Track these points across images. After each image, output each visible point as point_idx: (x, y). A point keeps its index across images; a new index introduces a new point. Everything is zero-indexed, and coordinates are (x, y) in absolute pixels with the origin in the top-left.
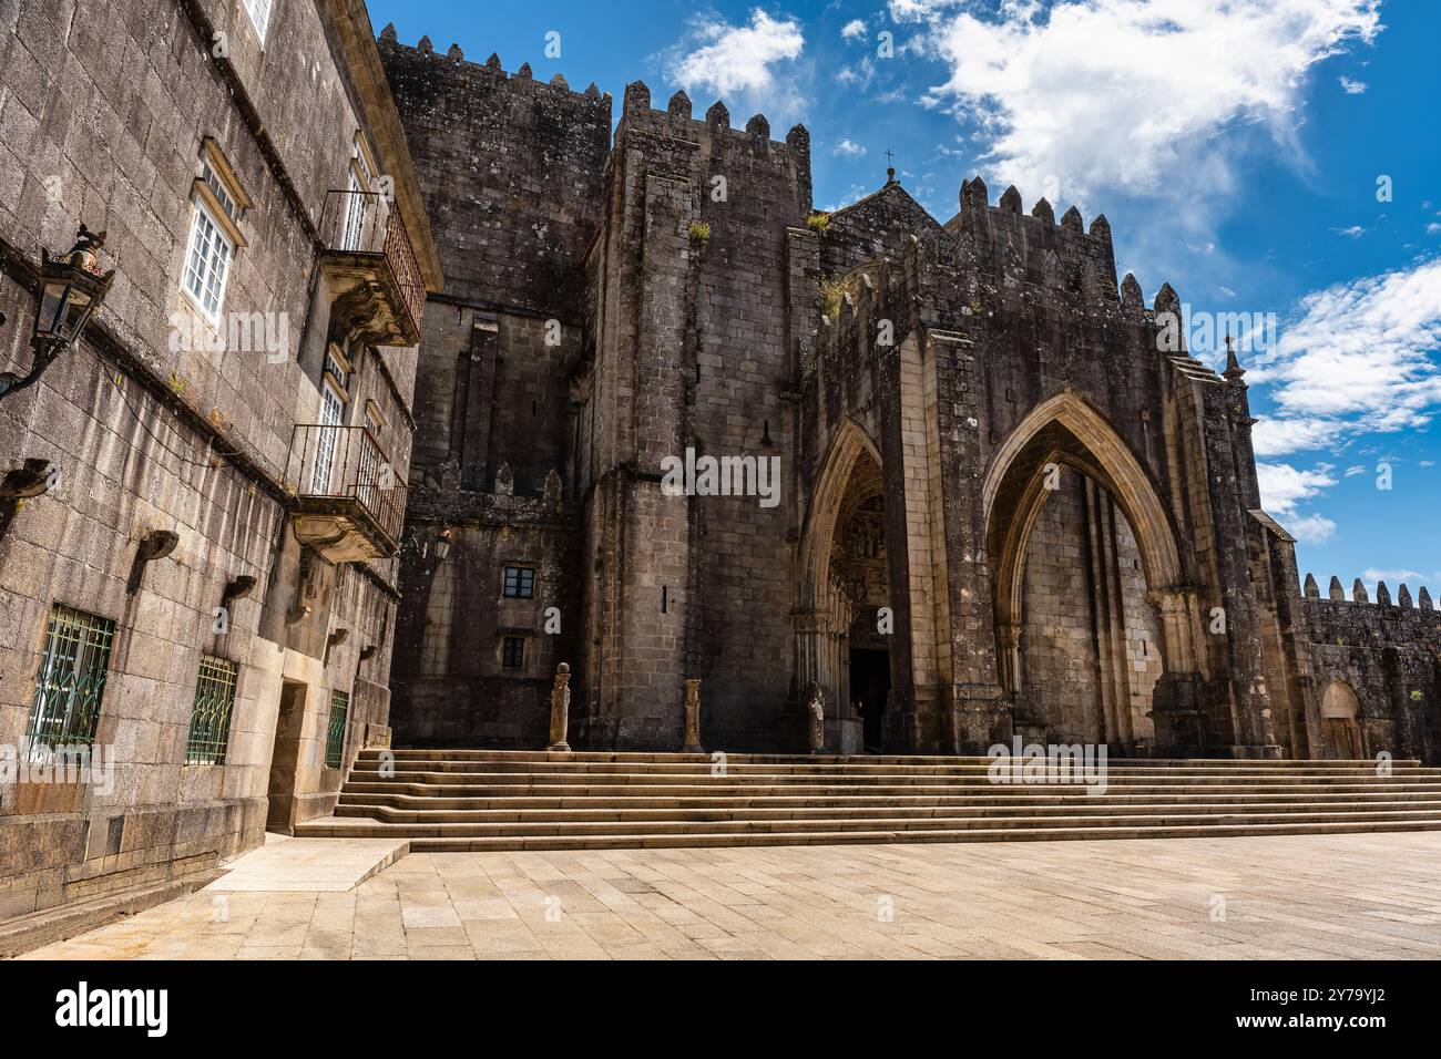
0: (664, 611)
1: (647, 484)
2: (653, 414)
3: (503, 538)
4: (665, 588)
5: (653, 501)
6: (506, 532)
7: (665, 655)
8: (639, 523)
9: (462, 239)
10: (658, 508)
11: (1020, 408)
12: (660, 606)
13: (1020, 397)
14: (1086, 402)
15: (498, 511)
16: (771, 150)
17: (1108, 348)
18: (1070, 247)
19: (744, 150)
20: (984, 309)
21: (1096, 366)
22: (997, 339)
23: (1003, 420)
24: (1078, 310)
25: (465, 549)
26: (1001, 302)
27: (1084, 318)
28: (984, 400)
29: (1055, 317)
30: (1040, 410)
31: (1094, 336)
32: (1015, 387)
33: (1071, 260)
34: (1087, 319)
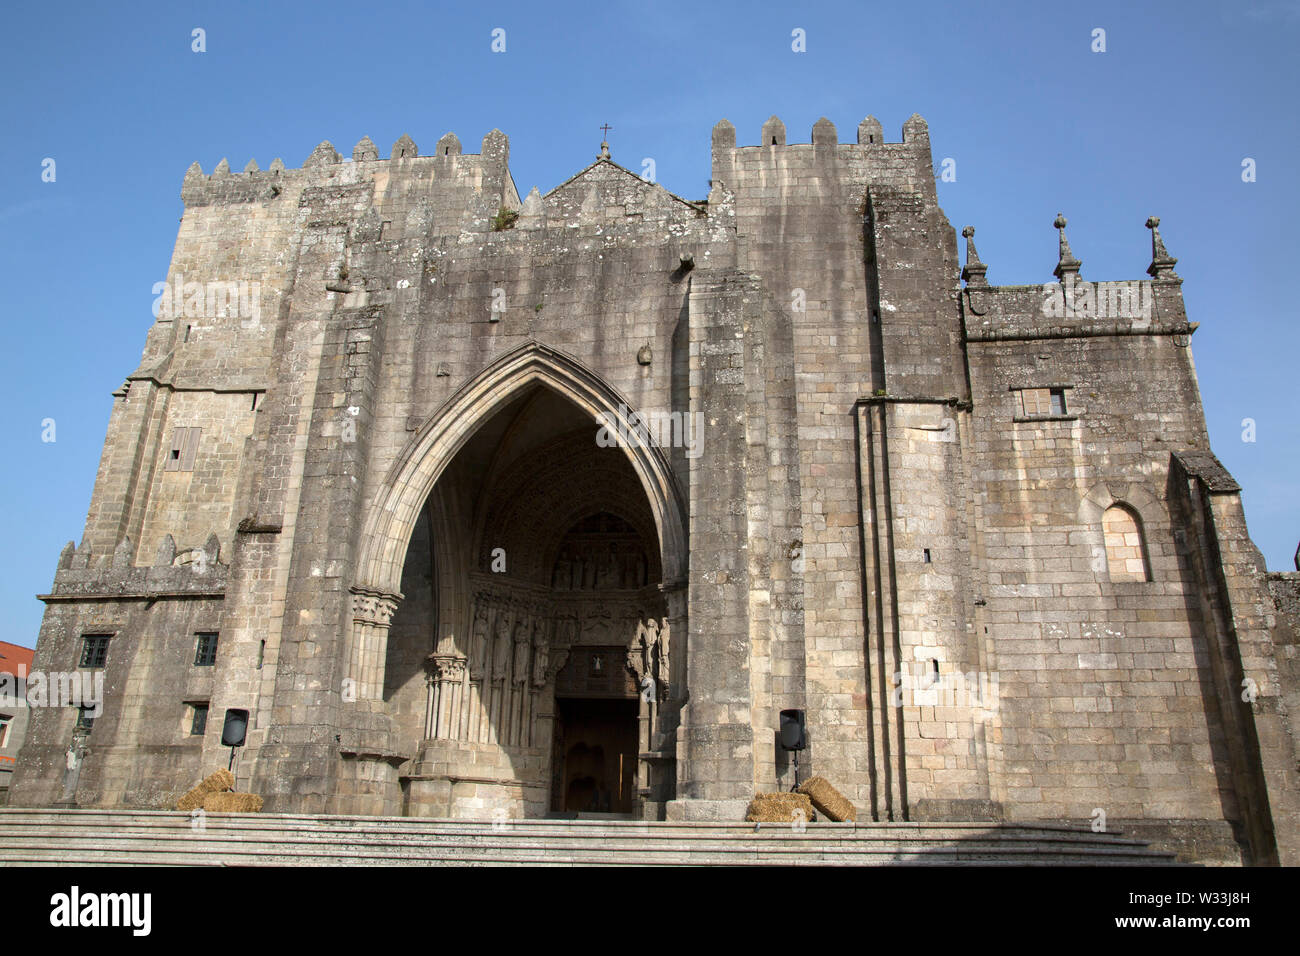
0: (260, 667)
1: (257, 536)
2: (277, 463)
4: (263, 642)
5: (262, 552)
8: (243, 577)
10: (265, 559)
11: (455, 382)
12: (256, 662)
13: (458, 370)
16: (455, 166)
17: (602, 284)
18: (859, 165)
19: (426, 175)
20: (425, 276)
21: (578, 310)
22: (437, 308)
23: (428, 401)
24: (562, 246)
25: (166, 621)
26: (449, 263)
27: (568, 255)
28: (406, 383)
29: (524, 264)
30: (493, 379)
31: (581, 272)
32: (452, 359)
33: (857, 179)
34: (573, 255)
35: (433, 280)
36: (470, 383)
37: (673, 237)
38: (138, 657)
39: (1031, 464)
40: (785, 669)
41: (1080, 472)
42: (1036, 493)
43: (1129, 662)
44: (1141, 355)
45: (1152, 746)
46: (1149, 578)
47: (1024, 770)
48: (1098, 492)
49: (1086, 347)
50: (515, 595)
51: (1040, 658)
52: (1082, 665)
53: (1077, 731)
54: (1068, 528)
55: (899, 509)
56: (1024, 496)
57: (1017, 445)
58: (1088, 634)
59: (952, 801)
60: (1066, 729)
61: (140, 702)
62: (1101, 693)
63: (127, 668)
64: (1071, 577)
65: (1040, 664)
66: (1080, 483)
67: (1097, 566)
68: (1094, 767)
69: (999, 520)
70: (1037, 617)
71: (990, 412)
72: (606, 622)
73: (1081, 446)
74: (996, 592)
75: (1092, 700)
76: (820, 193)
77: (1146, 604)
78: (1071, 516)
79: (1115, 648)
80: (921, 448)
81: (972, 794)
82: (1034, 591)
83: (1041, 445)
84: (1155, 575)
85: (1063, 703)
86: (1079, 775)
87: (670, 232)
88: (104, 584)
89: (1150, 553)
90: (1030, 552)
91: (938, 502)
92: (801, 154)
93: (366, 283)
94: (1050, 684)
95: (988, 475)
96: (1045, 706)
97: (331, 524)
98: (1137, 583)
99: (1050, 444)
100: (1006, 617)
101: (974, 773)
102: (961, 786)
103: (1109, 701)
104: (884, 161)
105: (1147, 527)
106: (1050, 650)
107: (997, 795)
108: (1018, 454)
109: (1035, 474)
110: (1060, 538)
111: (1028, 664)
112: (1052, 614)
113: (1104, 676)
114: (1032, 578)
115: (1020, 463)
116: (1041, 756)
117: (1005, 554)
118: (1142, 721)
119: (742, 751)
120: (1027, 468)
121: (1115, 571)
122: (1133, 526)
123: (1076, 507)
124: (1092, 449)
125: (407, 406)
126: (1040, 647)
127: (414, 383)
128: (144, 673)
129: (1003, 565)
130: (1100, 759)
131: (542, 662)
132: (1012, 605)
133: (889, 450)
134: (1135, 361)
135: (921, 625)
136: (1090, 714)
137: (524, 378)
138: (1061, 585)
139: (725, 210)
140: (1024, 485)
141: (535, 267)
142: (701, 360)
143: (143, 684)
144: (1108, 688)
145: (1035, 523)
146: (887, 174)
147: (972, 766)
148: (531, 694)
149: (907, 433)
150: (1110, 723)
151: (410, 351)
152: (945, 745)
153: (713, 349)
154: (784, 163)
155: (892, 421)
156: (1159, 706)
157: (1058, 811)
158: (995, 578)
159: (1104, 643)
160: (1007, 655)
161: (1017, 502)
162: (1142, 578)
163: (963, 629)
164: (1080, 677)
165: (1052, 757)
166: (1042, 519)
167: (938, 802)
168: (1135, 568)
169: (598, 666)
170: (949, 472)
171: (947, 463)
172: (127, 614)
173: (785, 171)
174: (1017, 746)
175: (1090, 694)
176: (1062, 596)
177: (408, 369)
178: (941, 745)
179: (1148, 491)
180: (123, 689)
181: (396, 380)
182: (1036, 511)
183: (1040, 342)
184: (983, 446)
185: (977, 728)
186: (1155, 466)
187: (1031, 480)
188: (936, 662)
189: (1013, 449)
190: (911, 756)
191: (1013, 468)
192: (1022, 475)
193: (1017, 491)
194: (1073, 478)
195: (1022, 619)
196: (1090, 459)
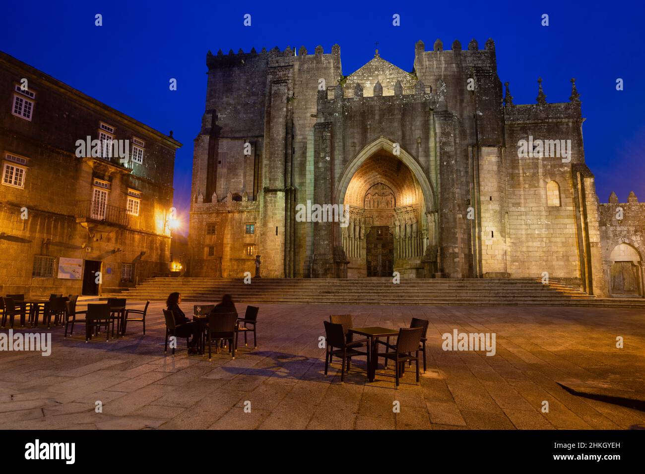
0: (277, 235)
1: (271, 193)
3: (245, 215)
4: (277, 227)
6: (245, 213)
7: (277, 249)
8: (268, 206)
9: (245, 116)
10: (274, 201)
11: (357, 148)
12: (275, 233)
13: (358, 144)
14: (390, 140)
15: (243, 207)
16: (323, 59)
17: (403, 115)
18: (469, 59)
19: (312, 62)
20: (343, 113)
21: (396, 124)
22: (349, 123)
23: (349, 155)
24: (389, 102)
25: (234, 220)
26: (351, 107)
27: (391, 105)
28: (341, 148)
29: (377, 108)
30: (369, 147)
31: (396, 112)
32: (356, 141)
33: (469, 65)
34: (393, 105)
35: (346, 114)
36: (362, 148)
37: (426, 99)
38: (226, 232)
40: (466, 237)
41: (541, 170)
42: (526, 177)
43: (552, 231)
44: (564, 130)
45: (557, 257)
46: (561, 206)
47: (517, 264)
48: (546, 177)
49: (546, 127)
50: (354, 211)
51: (524, 230)
52: (537, 232)
53: (534, 252)
54: (535, 189)
55: (482, 183)
56: (521, 178)
57: (520, 161)
58: (539, 223)
59: (496, 273)
60: (530, 251)
61: (229, 245)
62: (542, 241)
63: (223, 234)
64: (535, 205)
65: (524, 232)
66: (540, 174)
67: (543, 201)
68: (538, 263)
69: (513, 186)
70: (523, 217)
71: (511, 149)
72: (382, 218)
73: (542, 162)
74: (511, 210)
75: (539, 243)
76: (455, 70)
77: (559, 213)
78: (536, 185)
79: (548, 227)
80: (490, 163)
81: (503, 271)
82: (523, 209)
83: (528, 161)
84: (562, 204)
85: (530, 244)
86: (533, 265)
87: (425, 98)
88: (210, 208)
89: (562, 197)
90: (522, 197)
91: (495, 181)
92: (448, 55)
93: (323, 114)
94: (527, 238)
95: (510, 171)
96: (525, 245)
97: (325, 194)
98: (556, 207)
99: (531, 161)
100: (514, 217)
101: (503, 265)
102: (499, 268)
103: (544, 243)
104: (478, 57)
105: (561, 188)
106: (527, 228)
107: (509, 271)
108: (520, 164)
109: (526, 171)
110: (532, 192)
111: (520, 232)
112: (528, 216)
113: (544, 236)
114: (523, 205)
115: (521, 168)
116: (522, 260)
117: (514, 197)
118: (554, 249)
119: (456, 260)
120: (523, 169)
121: (550, 203)
122: (557, 188)
123: (538, 182)
124: (545, 163)
125: (343, 156)
126: (524, 227)
127: (344, 149)
128: (229, 236)
129: (513, 201)
130: (541, 260)
131: (363, 231)
132: (516, 214)
133: (479, 164)
134: (562, 132)
135: (488, 220)
136: (538, 247)
137: (379, 147)
138: (532, 207)
139: (443, 90)
140: (521, 175)
141: (380, 110)
142: (440, 143)
143: (229, 240)
144: (544, 239)
145: (524, 187)
146: (480, 62)
147: (503, 262)
148: (360, 241)
149: (485, 157)
150: (545, 249)
151: (341, 138)
152: (494, 257)
153: (444, 140)
154: (442, 58)
155: (481, 154)
156: (560, 245)
157: (526, 276)
158: (511, 205)
159: (544, 226)
160: (512, 229)
161: (519, 180)
162: (558, 205)
163: (501, 222)
164: (536, 236)
165: (526, 260)
166: (527, 186)
167: (492, 273)
168: (556, 202)
169: (380, 233)
170: (499, 171)
171: (498, 168)
172: (220, 218)
173: (443, 62)
174: (515, 257)
175: (539, 241)
176: (532, 211)
177: (341, 144)
178: (493, 257)
179: (563, 177)
180: (223, 241)
181: (337, 148)
182: (525, 183)
183: (530, 125)
184: (508, 161)
185: (504, 251)
186: (566, 168)
187: (524, 173)
188: (492, 232)
189: (519, 163)
190: (484, 260)
191: (518, 169)
192: (521, 171)
193: (519, 177)
194: (538, 173)
195: (519, 218)
196: (544, 166)
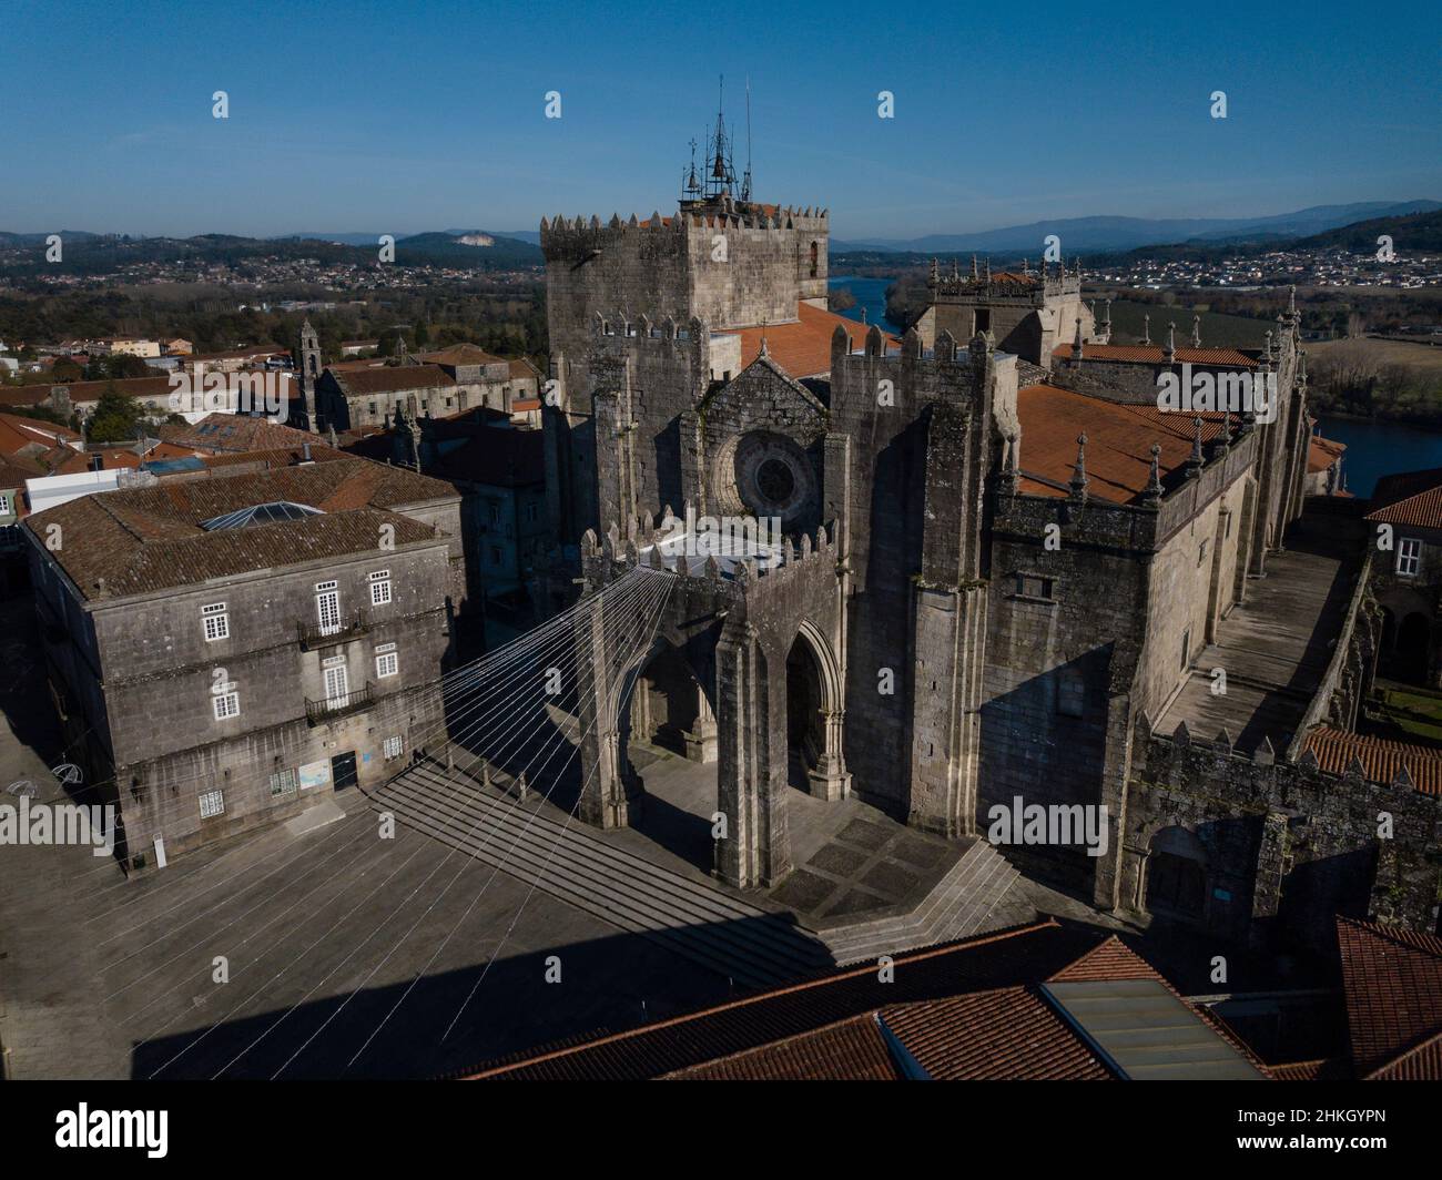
39: (1020, 628)
41: (1052, 640)
42: (1020, 649)
43: (1056, 762)
48: (1058, 655)
52: (1028, 756)
54: (1036, 674)
56: (1012, 648)
57: (1015, 613)
58: (1035, 740)
62: (1036, 774)
64: (1032, 705)
66: (1049, 648)
67: (1048, 701)
69: (996, 660)
70: (1008, 723)
71: (1001, 586)
73: (1055, 623)
77: (1074, 732)
78: (1039, 667)
79: (1049, 752)
82: (1008, 708)
83: (1029, 617)
89: (1086, 702)
90: (1009, 684)
94: (1008, 761)
98: (1073, 716)
99: (1036, 618)
100: (990, 718)
105: (1086, 685)
106: (1011, 743)
108: (1013, 620)
109: (1022, 635)
110: (1029, 679)
112: (1016, 724)
113: (1040, 765)
114: (1009, 700)
115: (1014, 626)
117: (997, 682)
120: (1018, 631)
121: (1063, 707)
123: (1043, 663)
124: (1063, 627)
126: (1005, 740)
132: (994, 713)
138: (1025, 708)
140: (1013, 641)
144: (1040, 772)
145: (1015, 667)
159: (1044, 748)
161: (1007, 651)
162: (1079, 713)
164: (1026, 763)
166: (1020, 665)
168: (1078, 707)
176: (1024, 714)
179: (1094, 664)
182: (1018, 660)
187: (1019, 639)
189: (1011, 616)
191: (1009, 629)
192: (1013, 634)
193: (1008, 644)
194: (1045, 644)
195: (999, 722)
196: (1059, 633)
